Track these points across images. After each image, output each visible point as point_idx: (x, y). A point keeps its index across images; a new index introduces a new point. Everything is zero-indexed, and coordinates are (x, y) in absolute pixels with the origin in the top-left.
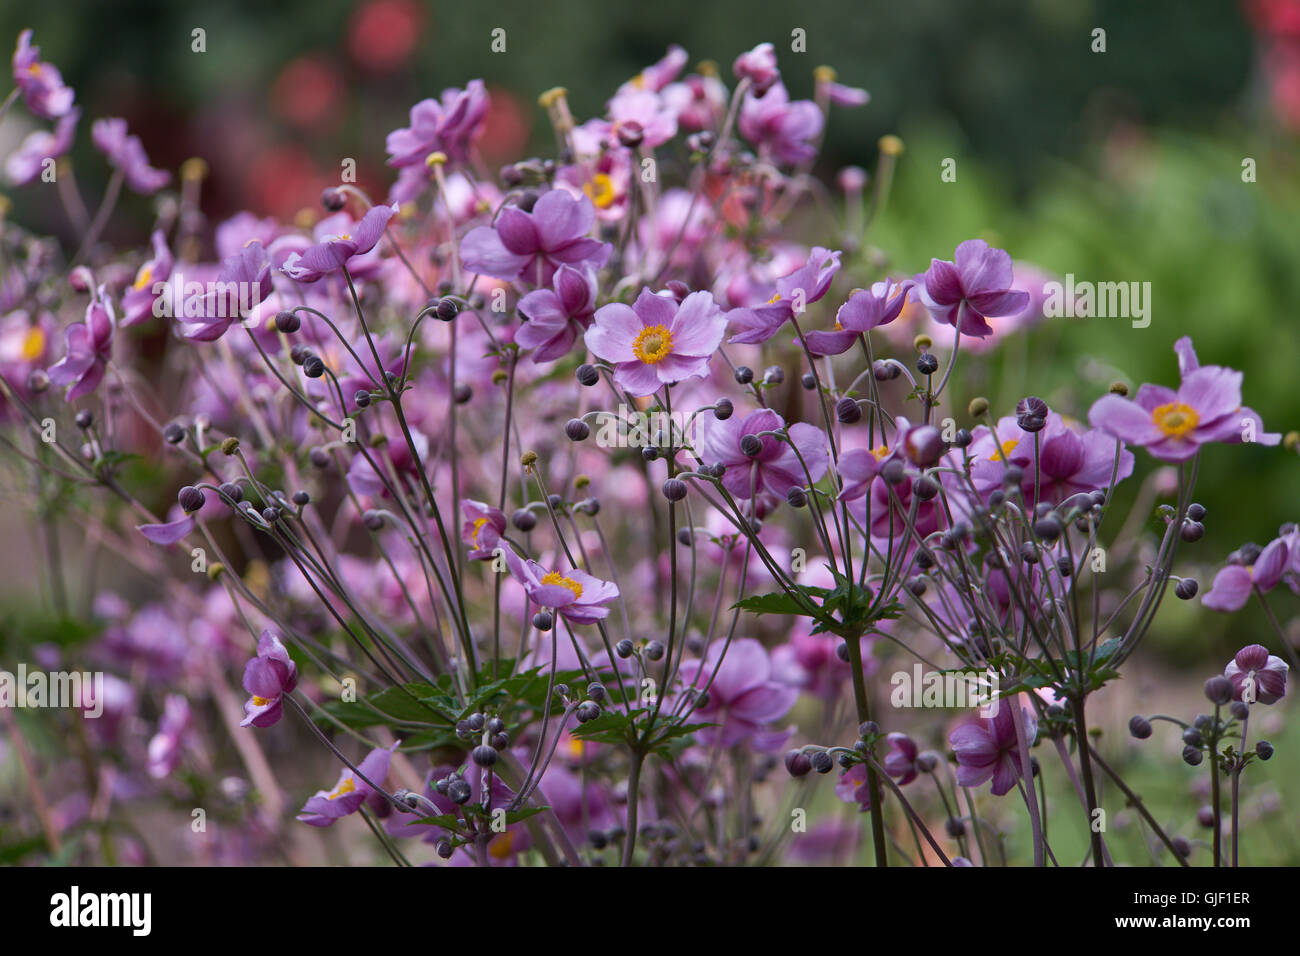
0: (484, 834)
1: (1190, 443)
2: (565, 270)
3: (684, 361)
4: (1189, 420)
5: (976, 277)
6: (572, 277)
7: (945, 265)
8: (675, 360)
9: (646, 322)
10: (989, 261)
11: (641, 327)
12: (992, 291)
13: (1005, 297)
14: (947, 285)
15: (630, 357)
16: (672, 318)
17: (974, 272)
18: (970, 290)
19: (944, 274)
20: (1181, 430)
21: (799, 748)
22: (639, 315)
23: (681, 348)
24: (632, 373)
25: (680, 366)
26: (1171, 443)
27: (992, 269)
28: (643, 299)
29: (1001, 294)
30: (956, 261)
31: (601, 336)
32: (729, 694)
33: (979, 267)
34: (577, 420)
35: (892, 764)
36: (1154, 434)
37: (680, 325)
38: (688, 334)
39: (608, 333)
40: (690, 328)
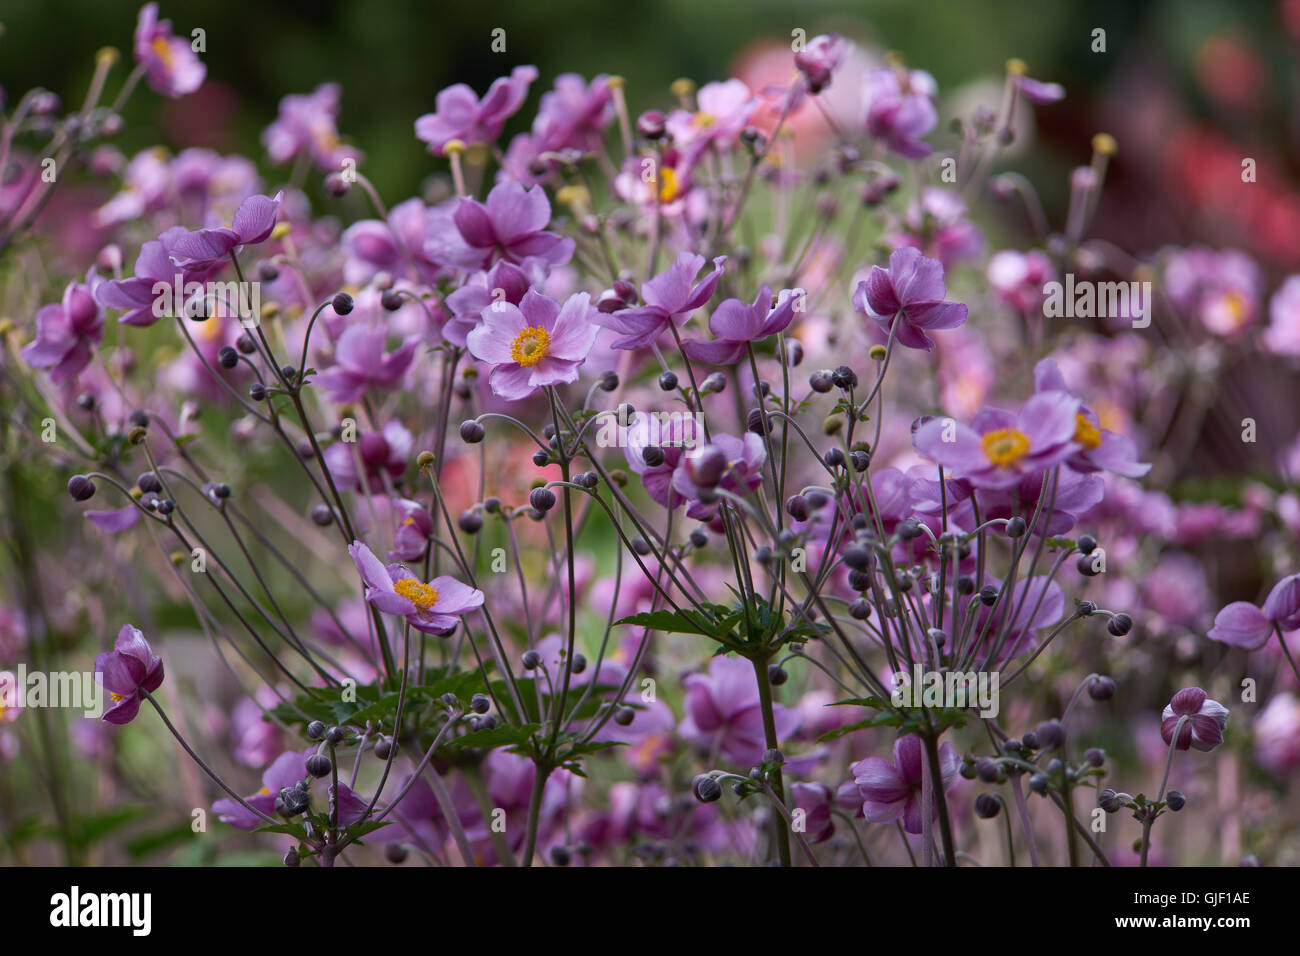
0: (332, 846)
1: (1017, 472)
2: (502, 266)
3: (562, 364)
4: (1017, 447)
5: (908, 285)
6: (508, 272)
7: (883, 272)
8: (554, 363)
9: (532, 324)
10: (920, 270)
11: (524, 326)
12: (923, 302)
13: (938, 309)
14: (882, 294)
15: (508, 359)
16: (555, 318)
17: (904, 282)
18: (903, 299)
19: (879, 281)
20: (1006, 458)
21: (707, 772)
22: (525, 315)
23: (559, 351)
24: (513, 374)
25: (558, 369)
26: (1000, 472)
27: (922, 279)
28: (529, 299)
29: (932, 305)
30: (892, 269)
31: (485, 336)
32: (727, 712)
33: (910, 277)
34: (471, 421)
35: (844, 796)
36: (984, 462)
37: (562, 326)
38: (571, 336)
39: (492, 332)
40: (572, 330)
